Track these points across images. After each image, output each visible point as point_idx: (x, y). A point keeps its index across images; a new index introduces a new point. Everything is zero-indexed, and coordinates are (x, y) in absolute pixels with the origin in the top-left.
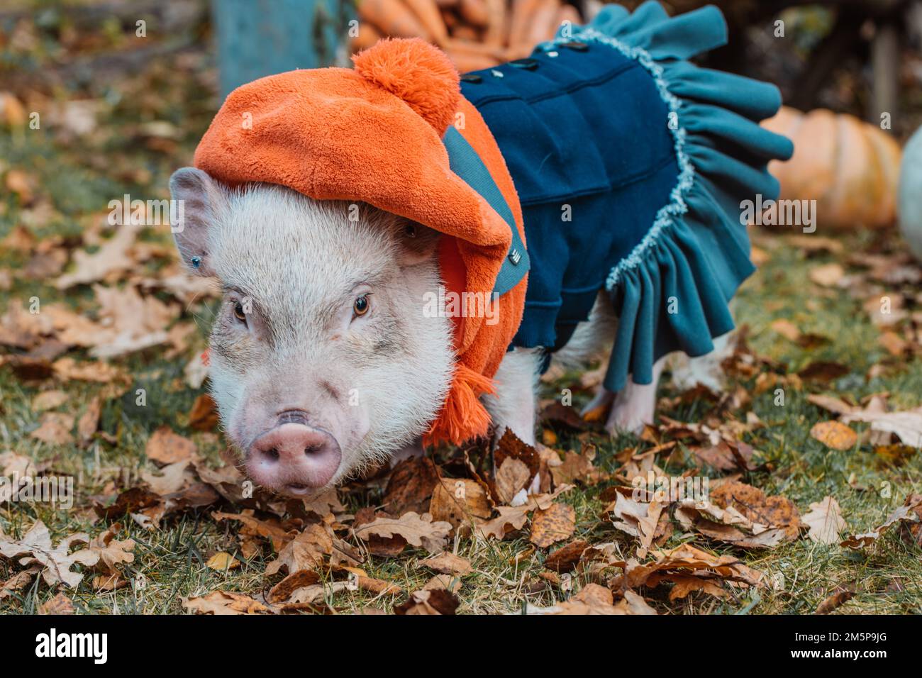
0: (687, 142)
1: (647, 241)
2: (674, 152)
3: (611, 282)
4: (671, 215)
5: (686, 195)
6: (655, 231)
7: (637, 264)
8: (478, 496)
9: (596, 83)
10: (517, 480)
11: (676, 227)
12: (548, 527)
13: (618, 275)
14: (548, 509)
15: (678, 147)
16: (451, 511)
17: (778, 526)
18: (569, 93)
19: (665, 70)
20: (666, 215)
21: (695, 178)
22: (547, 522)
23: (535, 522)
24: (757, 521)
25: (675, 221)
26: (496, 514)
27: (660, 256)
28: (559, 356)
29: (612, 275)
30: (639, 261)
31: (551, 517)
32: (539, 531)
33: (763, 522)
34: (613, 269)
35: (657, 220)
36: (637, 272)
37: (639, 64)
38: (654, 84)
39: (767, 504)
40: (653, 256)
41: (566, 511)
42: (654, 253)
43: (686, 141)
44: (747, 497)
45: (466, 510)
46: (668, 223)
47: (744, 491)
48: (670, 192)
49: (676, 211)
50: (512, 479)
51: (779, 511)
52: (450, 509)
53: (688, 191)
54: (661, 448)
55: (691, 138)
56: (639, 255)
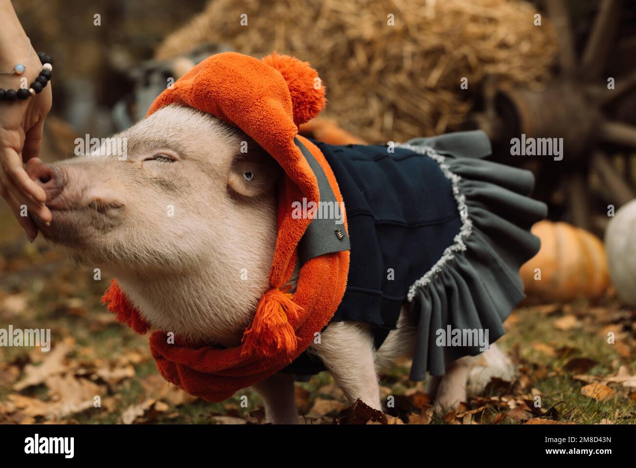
0: (467, 204)
1: (434, 269)
2: (458, 211)
3: (410, 296)
4: (454, 252)
5: (466, 240)
6: (442, 262)
7: (427, 283)
9: (396, 160)
11: (458, 261)
13: (415, 290)
15: (460, 208)
20: (450, 251)
21: (472, 229)
25: (456, 256)
27: (446, 280)
29: (410, 291)
30: (429, 281)
34: (411, 287)
35: (443, 256)
36: (428, 289)
37: (428, 156)
38: (439, 168)
40: (440, 280)
42: (441, 277)
43: (465, 203)
46: (451, 257)
48: (455, 237)
49: (458, 249)
53: (467, 236)
54: (475, 411)
55: (470, 202)
56: (429, 278)
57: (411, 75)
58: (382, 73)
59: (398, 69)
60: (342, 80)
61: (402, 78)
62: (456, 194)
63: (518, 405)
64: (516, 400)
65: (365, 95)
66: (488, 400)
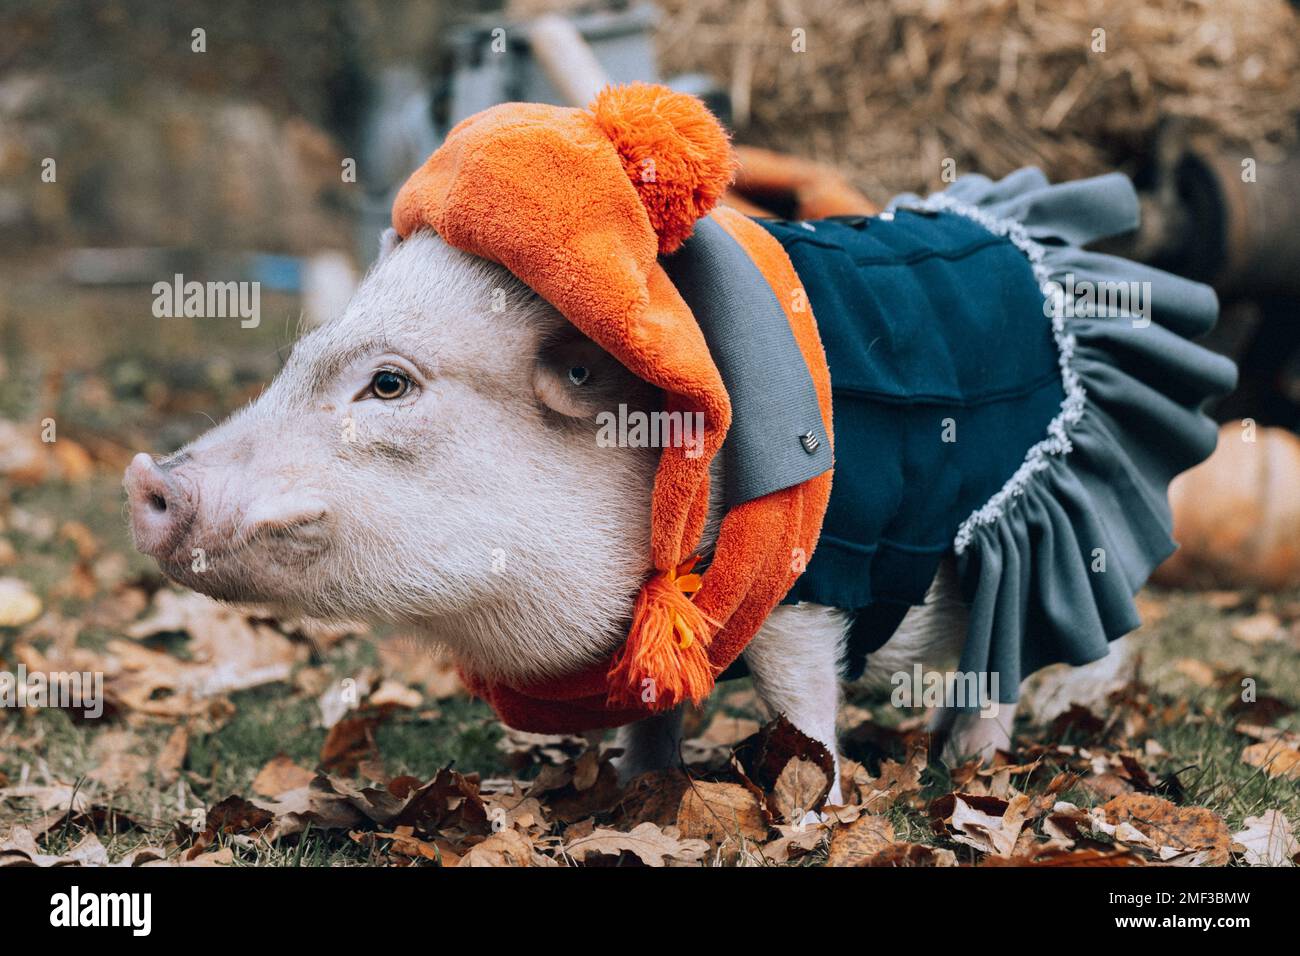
0: (1078, 355)
1: (1009, 488)
2: (1059, 368)
3: (961, 543)
4: (1047, 454)
5: (1072, 429)
6: (1023, 474)
7: (996, 518)
8: (748, 807)
9: (951, 258)
10: (808, 790)
11: (1054, 472)
12: (854, 846)
13: (971, 532)
14: (853, 822)
15: (1063, 361)
16: (707, 830)
17: (1196, 848)
18: (909, 264)
19: (1047, 254)
20: (1040, 453)
21: (1085, 406)
22: (852, 840)
23: (835, 840)
24: (1167, 843)
25: (1053, 464)
26: (775, 835)
27: (1030, 512)
28: (877, 659)
29: (961, 533)
30: (1000, 514)
31: (857, 833)
32: (841, 852)
33: (1175, 845)
34: (962, 524)
35: (1026, 462)
36: (997, 530)
37: (1010, 242)
38: (1030, 272)
39: (1181, 819)
40: (1019, 512)
41: (880, 827)
42: (1021, 506)
43: (1075, 352)
44: (1149, 812)
45: (730, 829)
46: (1044, 465)
47: (1145, 804)
48: (1049, 422)
49: (1055, 449)
50: (801, 789)
51: (1199, 828)
52: (706, 826)
53: (1075, 422)
54: (1019, 769)
55: (1083, 350)
56: (999, 506)
57: (1013, 100)
58: (955, 90)
59: (988, 86)
60: (873, 97)
61: (994, 105)
62: (1058, 332)
63: (1112, 767)
64: (1108, 757)
65: (917, 133)
66: (1052, 752)
